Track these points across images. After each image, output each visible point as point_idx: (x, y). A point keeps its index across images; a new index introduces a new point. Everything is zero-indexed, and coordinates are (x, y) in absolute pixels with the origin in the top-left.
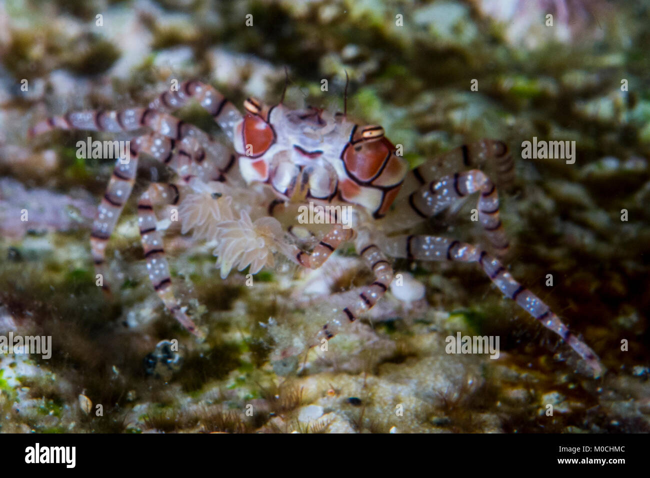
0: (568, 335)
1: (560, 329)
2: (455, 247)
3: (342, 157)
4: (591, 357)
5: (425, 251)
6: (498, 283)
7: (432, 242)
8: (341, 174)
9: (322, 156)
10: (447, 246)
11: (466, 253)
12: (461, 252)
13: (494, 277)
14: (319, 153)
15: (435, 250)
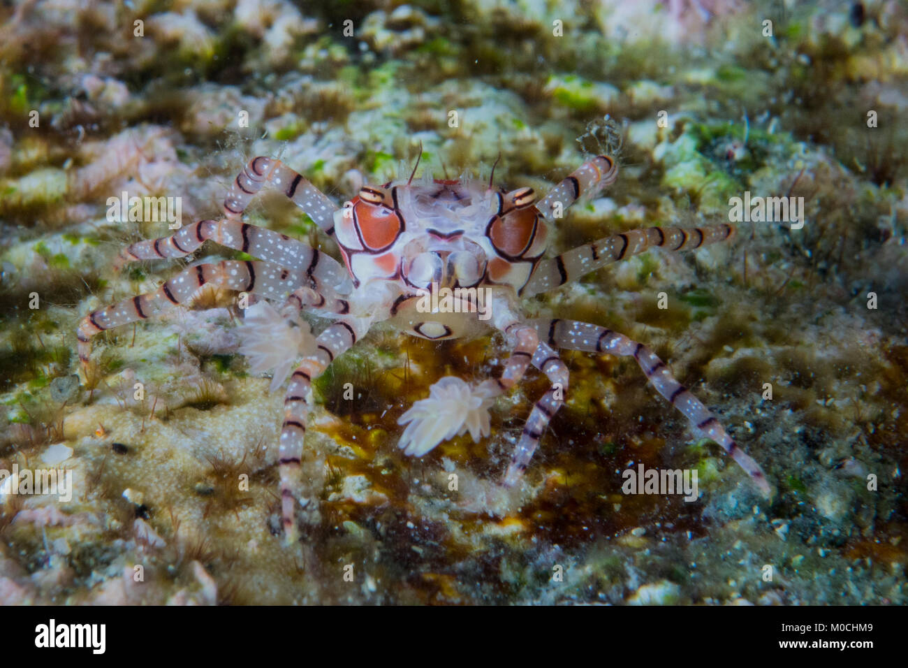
0: (733, 446)
1: (723, 440)
2: (607, 337)
3: (487, 234)
4: (758, 474)
5: (571, 337)
6: (654, 381)
7: (580, 329)
8: (490, 253)
9: (464, 235)
10: (597, 335)
11: (620, 344)
12: (613, 342)
13: (650, 374)
14: (460, 233)
15: (582, 338)
